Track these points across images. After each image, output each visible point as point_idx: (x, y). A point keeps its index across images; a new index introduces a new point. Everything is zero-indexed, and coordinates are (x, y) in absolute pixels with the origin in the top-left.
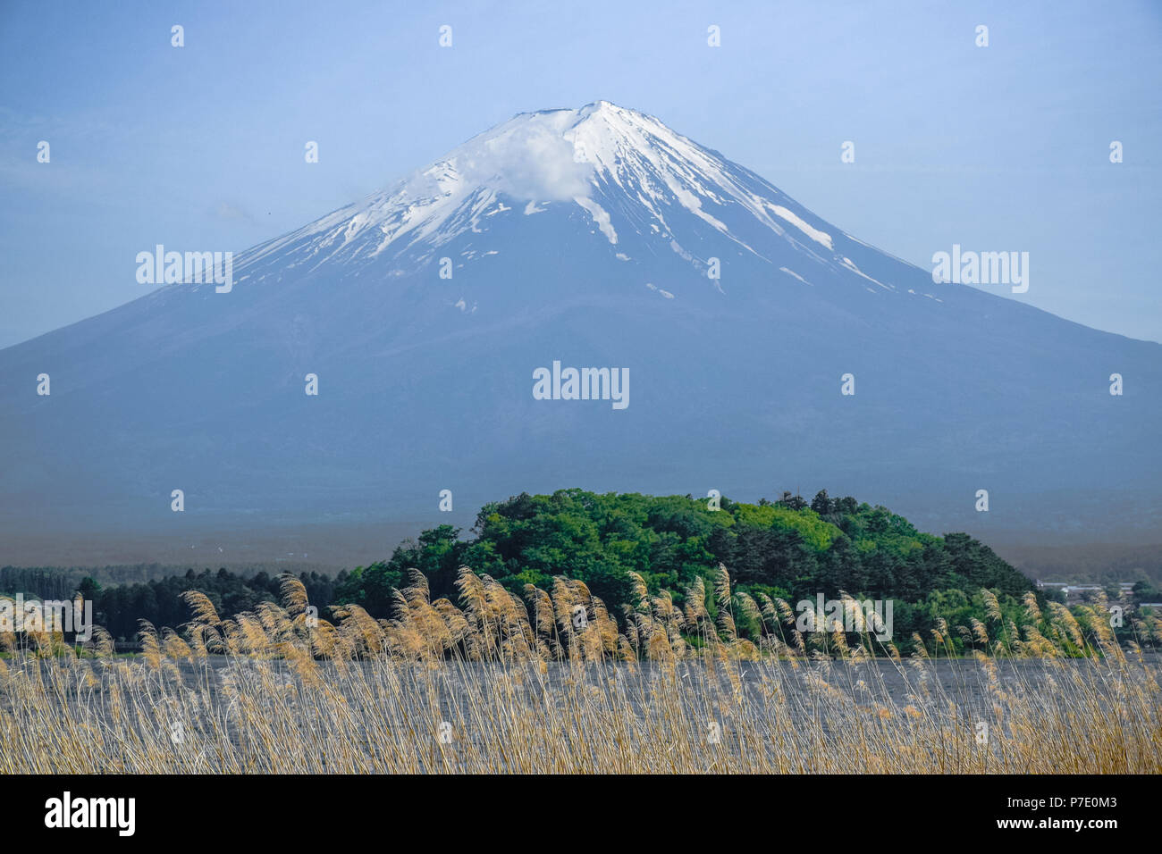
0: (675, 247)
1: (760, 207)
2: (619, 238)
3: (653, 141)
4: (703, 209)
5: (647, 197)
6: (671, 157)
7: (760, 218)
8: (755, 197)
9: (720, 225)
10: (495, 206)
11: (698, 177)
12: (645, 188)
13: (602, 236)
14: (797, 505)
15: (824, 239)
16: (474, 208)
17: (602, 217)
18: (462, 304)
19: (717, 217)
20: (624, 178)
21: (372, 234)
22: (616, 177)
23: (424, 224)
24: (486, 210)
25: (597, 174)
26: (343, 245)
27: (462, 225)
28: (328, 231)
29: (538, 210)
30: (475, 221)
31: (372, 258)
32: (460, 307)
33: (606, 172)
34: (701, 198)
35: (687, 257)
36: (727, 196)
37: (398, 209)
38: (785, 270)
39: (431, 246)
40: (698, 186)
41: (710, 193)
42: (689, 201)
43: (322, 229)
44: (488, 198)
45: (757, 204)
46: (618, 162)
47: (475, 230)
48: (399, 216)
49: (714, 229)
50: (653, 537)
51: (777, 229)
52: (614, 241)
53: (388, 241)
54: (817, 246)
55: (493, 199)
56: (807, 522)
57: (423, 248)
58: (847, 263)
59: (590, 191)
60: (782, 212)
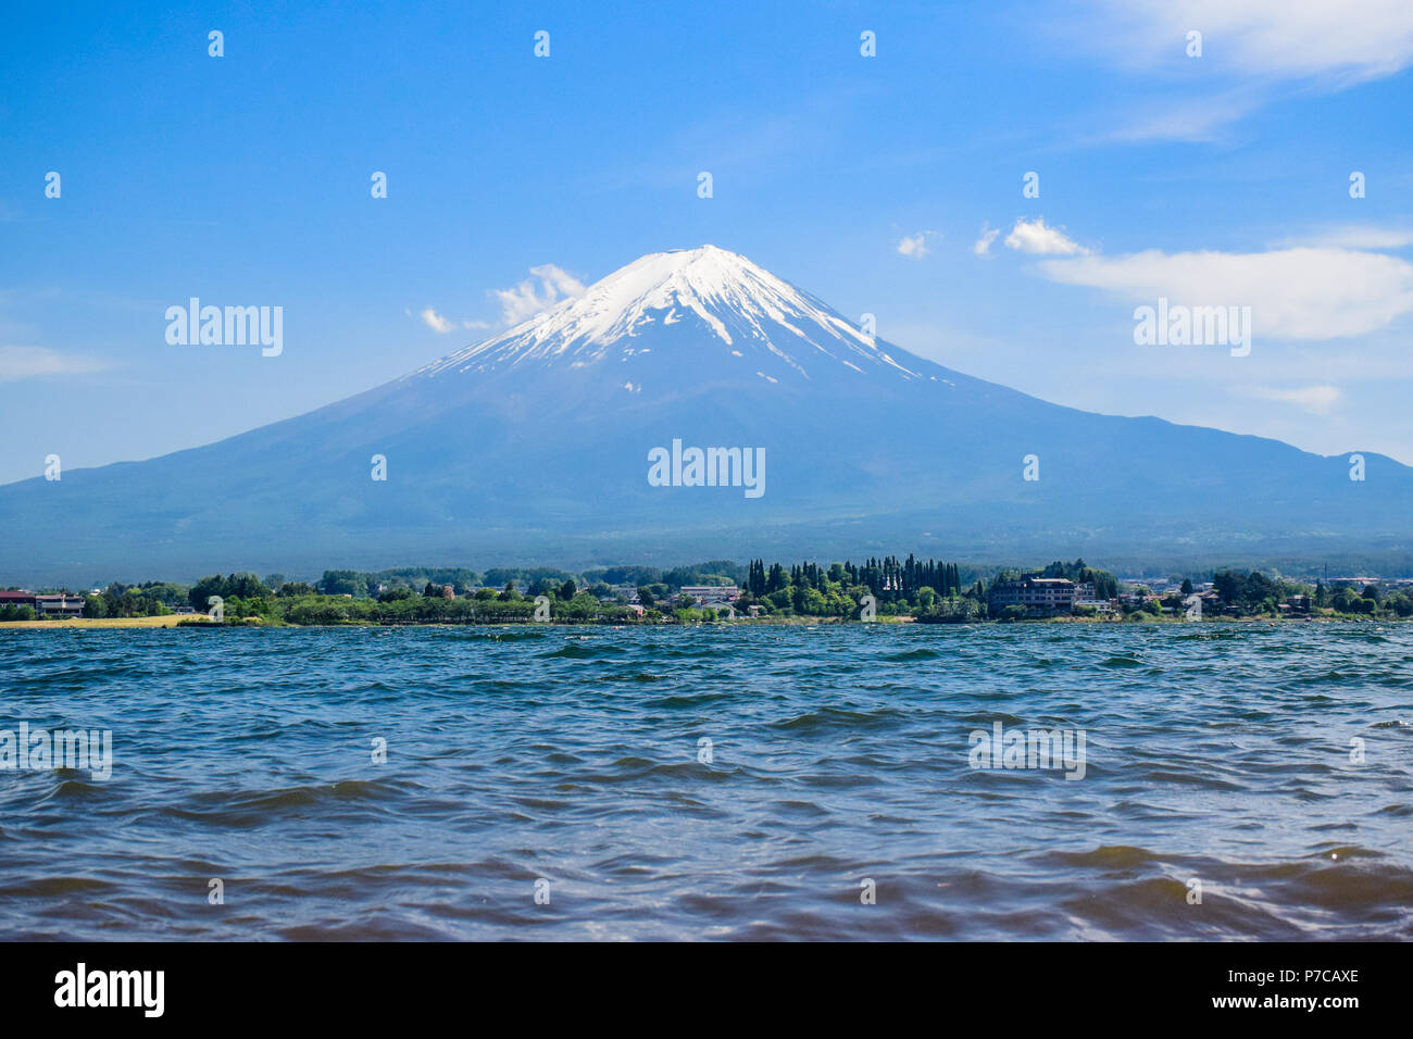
0: (771, 347)
1: (823, 319)
2: (733, 340)
3: (747, 273)
4: (785, 320)
5: (747, 312)
6: (760, 285)
7: (824, 327)
8: (819, 312)
9: (798, 332)
10: (643, 318)
11: (780, 299)
12: (746, 307)
13: (720, 339)
15: (870, 342)
16: (629, 319)
17: (719, 327)
18: (629, 386)
19: (797, 326)
20: (730, 299)
21: (557, 337)
22: (725, 300)
23: (592, 330)
24: (637, 321)
25: (712, 297)
26: (536, 344)
27: (621, 331)
28: (523, 335)
29: (674, 321)
30: (630, 328)
31: (558, 354)
32: (628, 390)
33: (718, 295)
34: (784, 313)
35: (780, 354)
36: (801, 312)
37: (572, 320)
38: (846, 363)
39: (600, 346)
40: (780, 304)
41: (789, 310)
43: (519, 333)
44: (637, 312)
45: (821, 318)
46: (725, 288)
47: (631, 335)
48: (574, 325)
49: (795, 334)
51: (838, 336)
52: (729, 342)
53: (568, 342)
54: (866, 348)
55: (641, 313)
57: (594, 347)
58: (887, 358)
59: (708, 307)
60: (838, 322)
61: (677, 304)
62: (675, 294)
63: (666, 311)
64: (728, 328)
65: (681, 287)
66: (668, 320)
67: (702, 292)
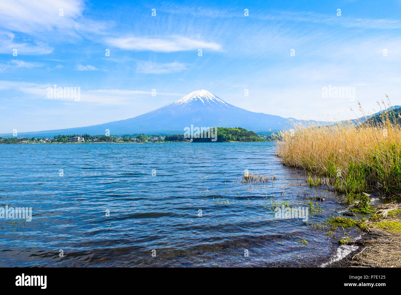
3: (207, 93)
5: (207, 99)
6: (209, 95)
9: (214, 101)
11: (212, 97)
13: (202, 102)
14: (237, 128)
15: (224, 103)
17: (203, 101)
18: (189, 109)
20: (205, 97)
21: (180, 102)
23: (185, 101)
26: (178, 104)
27: (189, 101)
28: (176, 102)
31: (180, 105)
35: (211, 104)
36: (215, 99)
38: (220, 105)
42: (211, 99)
44: (192, 99)
45: (217, 99)
46: (204, 95)
48: (183, 101)
50: (225, 131)
51: (219, 102)
52: (204, 103)
53: (182, 103)
54: (224, 104)
56: (238, 130)
57: (185, 103)
58: (226, 105)
59: (201, 98)
60: (220, 100)
61: (197, 97)
62: (197, 96)
63: (195, 99)
64: (204, 101)
65: (198, 95)
66: (196, 100)
67: (201, 96)
